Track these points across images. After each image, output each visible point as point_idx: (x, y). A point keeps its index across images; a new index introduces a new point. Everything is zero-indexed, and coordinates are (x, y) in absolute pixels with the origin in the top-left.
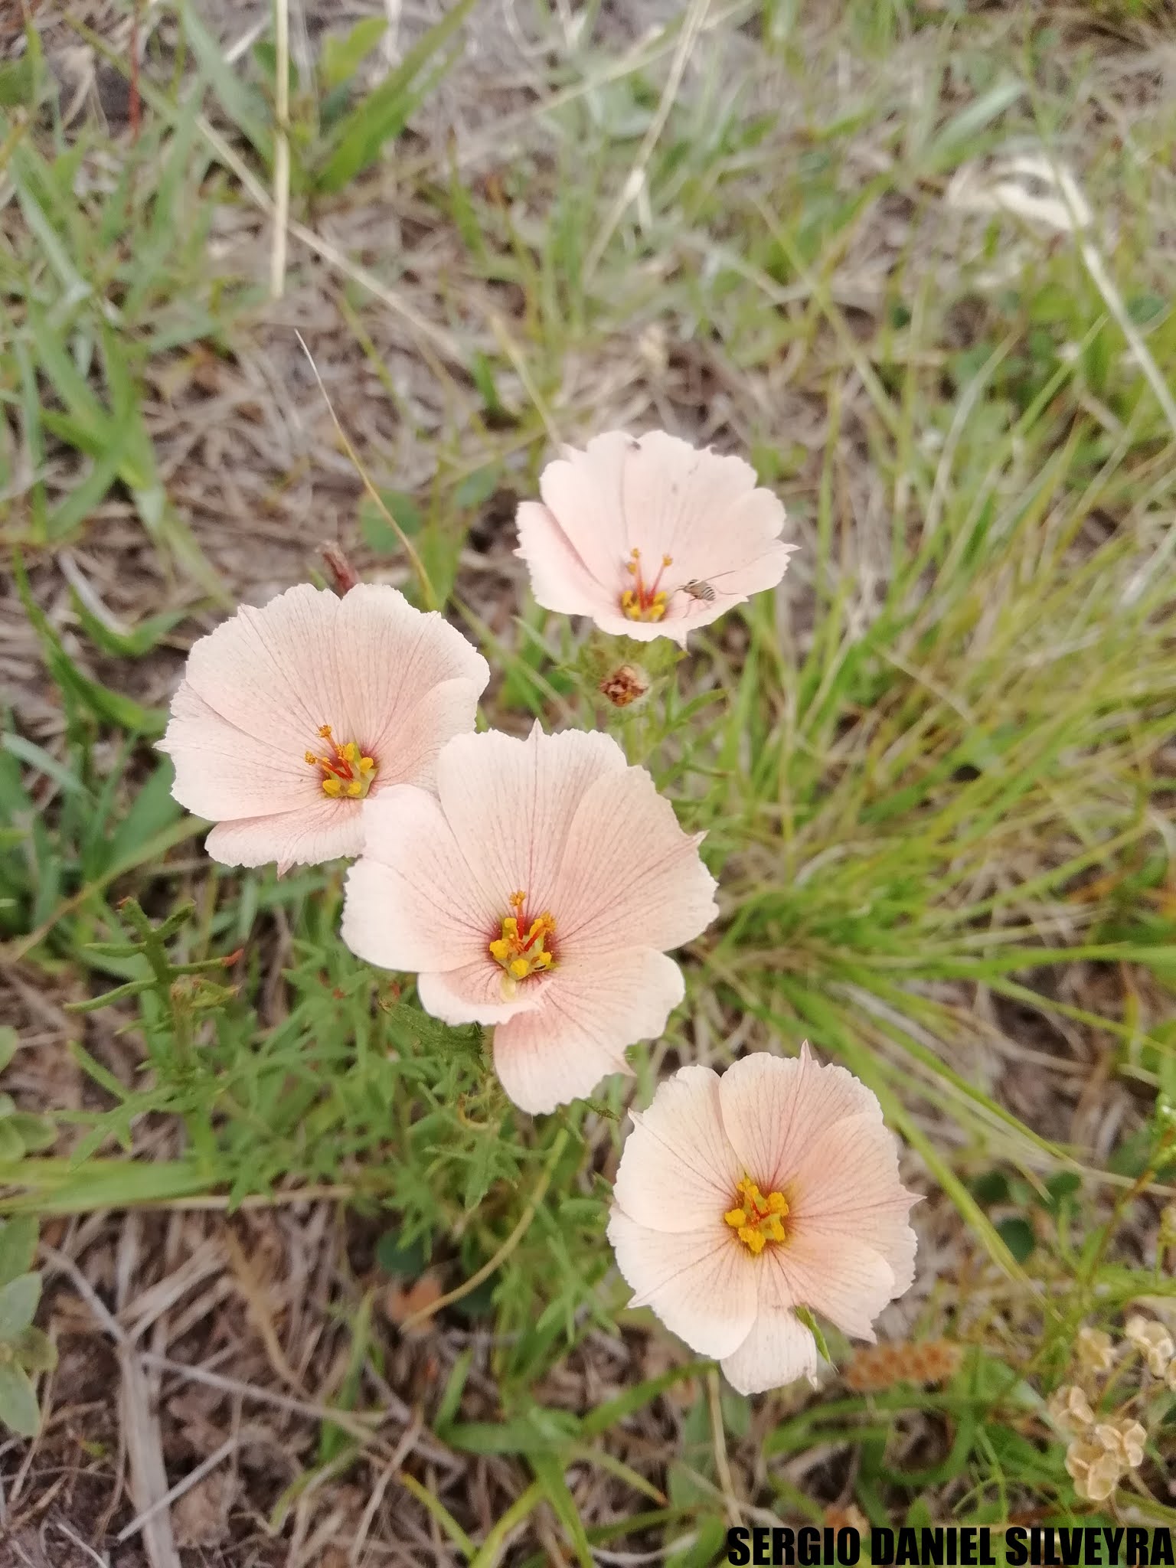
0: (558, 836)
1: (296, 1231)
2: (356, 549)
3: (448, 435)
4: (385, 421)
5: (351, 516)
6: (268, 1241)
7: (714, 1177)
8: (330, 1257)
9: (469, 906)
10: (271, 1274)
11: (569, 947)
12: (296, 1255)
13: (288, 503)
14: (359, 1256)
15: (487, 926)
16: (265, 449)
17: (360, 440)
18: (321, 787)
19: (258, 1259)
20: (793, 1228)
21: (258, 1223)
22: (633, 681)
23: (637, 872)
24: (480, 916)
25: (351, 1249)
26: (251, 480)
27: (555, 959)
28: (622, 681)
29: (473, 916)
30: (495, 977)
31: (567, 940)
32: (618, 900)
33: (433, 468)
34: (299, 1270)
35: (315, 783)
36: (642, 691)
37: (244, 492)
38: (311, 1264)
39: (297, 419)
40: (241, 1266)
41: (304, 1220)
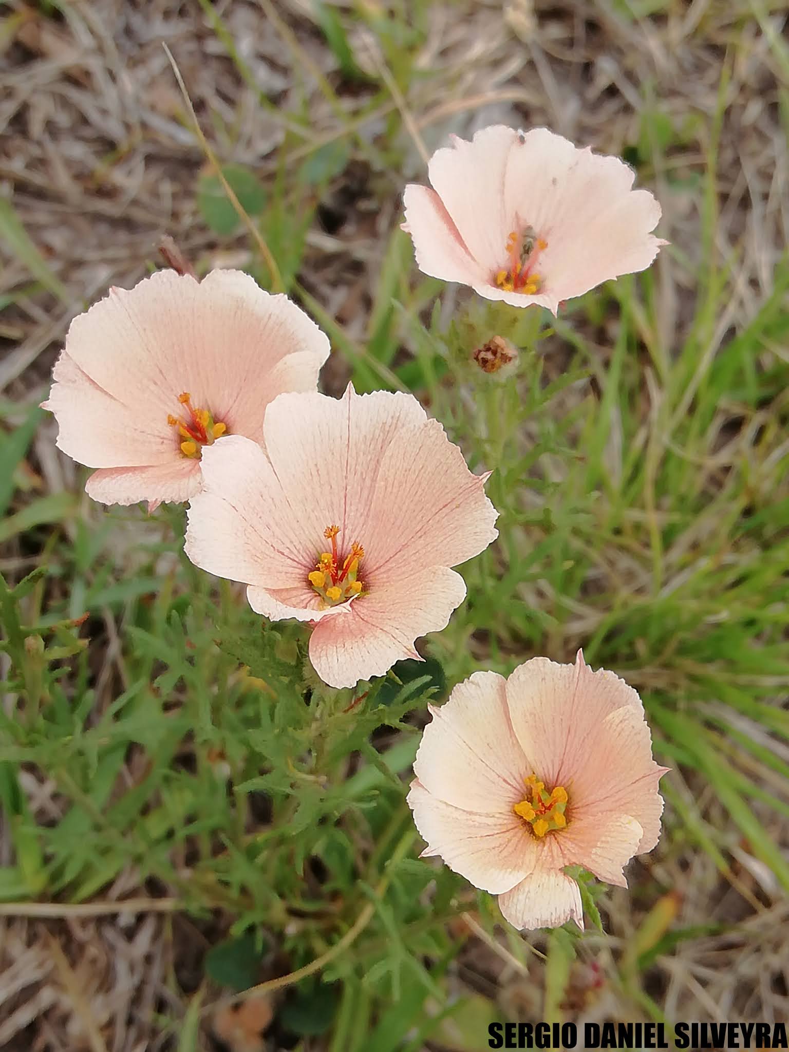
0: (368, 482)
1: (121, 944)
2: (193, 227)
3: (296, 100)
4: (227, 85)
5: (188, 194)
6: (93, 951)
7: (505, 775)
8: (156, 972)
9: (292, 542)
10: (96, 983)
11: (377, 578)
12: (121, 968)
13: (118, 177)
14: (185, 974)
15: (307, 561)
16: (94, 116)
17: (200, 106)
18: (180, 449)
19: (83, 968)
20: (572, 817)
21: (81, 934)
22: (502, 349)
23: (434, 510)
24: (301, 552)
25: (179, 966)
26: (78, 151)
27: (365, 589)
28: (493, 349)
29: (295, 552)
30: (313, 601)
31: (377, 572)
32: (419, 534)
33: (279, 137)
34: (125, 984)
35: (174, 446)
36: (510, 359)
37: (69, 163)
38: (136, 980)
39: (128, 81)
40: (66, 976)
41: (130, 934)
